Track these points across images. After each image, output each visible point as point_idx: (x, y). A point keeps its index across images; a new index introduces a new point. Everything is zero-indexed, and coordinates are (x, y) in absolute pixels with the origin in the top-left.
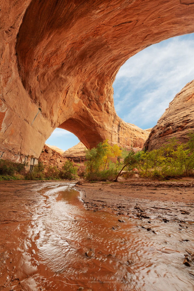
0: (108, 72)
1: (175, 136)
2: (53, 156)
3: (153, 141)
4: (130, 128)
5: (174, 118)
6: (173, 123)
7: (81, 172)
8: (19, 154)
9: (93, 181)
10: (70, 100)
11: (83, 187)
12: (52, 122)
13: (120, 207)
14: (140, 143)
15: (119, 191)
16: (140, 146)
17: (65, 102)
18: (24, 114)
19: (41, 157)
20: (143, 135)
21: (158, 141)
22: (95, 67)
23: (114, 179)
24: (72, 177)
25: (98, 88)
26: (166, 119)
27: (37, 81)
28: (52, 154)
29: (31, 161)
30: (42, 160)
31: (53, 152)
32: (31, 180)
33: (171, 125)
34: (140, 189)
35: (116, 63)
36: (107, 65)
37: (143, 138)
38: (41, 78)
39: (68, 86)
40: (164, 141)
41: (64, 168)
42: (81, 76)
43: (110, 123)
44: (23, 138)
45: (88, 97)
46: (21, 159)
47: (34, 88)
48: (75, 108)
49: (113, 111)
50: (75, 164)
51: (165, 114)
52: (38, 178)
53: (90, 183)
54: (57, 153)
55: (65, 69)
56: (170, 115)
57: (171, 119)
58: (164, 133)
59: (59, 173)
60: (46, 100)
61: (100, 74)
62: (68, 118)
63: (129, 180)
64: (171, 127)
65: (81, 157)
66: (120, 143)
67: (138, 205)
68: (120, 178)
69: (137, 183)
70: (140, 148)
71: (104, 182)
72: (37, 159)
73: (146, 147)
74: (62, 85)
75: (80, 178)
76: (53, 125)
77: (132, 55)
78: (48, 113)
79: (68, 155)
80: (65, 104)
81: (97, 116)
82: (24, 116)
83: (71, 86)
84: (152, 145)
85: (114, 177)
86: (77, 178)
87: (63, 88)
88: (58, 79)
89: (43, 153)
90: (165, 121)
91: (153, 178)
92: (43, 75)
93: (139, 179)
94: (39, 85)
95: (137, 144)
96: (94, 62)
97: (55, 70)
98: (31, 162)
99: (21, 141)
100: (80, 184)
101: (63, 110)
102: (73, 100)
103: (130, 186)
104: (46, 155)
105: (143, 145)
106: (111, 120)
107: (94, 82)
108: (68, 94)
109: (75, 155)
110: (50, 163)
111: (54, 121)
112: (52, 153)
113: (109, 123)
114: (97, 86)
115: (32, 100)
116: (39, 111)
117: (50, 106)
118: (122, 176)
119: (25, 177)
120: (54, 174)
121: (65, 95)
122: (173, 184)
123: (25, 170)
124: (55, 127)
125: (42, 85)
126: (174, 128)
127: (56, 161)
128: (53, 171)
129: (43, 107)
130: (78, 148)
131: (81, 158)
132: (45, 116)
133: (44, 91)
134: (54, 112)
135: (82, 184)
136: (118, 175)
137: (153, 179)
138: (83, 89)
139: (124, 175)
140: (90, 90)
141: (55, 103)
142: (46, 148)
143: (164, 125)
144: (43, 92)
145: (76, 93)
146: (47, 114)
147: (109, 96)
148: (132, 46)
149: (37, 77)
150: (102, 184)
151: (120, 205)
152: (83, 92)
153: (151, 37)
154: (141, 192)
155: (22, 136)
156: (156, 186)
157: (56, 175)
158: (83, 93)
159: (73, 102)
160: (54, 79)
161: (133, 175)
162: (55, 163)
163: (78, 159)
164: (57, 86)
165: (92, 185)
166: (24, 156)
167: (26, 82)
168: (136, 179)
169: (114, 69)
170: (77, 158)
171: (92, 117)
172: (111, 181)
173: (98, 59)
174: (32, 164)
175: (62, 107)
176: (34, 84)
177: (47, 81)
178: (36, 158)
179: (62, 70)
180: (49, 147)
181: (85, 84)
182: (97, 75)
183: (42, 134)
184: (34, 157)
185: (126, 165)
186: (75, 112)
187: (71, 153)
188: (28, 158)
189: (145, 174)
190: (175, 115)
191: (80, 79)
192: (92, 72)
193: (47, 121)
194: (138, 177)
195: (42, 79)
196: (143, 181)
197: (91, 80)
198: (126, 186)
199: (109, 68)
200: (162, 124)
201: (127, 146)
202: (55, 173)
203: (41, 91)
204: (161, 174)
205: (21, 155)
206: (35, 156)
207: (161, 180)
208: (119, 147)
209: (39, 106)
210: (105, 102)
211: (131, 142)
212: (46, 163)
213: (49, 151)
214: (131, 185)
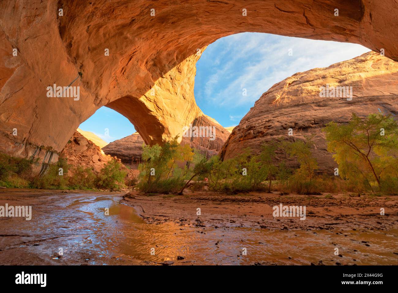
0: (192, 46)
1: (255, 142)
2: (87, 150)
3: (233, 144)
4: (209, 123)
5: (257, 120)
6: (255, 127)
7: (131, 179)
8: (25, 142)
9: (150, 194)
10: (133, 69)
11: (136, 201)
12: (97, 97)
13: (182, 220)
14: (218, 145)
15: (184, 205)
16: (217, 148)
17: (125, 71)
18: (50, 77)
19: (65, 150)
20: (223, 134)
21: (238, 146)
22: (177, 36)
23: (178, 192)
24: (114, 186)
25: (177, 62)
26: (249, 120)
27: (85, 32)
28: (86, 148)
29: (46, 156)
30: (66, 156)
31: (89, 143)
32: (41, 189)
33: (253, 129)
34: (205, 204)
35: (204, 39)
36: (193, 38)
37: (222, 139)
38: (94, 29)
39: (135, 51)
40: (243, 146)
41: (105, 171)
42: (157, 41)
43: (185, 113)
44: (38, 116)
45: (160, 71)
46: (26, 151)
47: (78, 42)
48: (139, 83)
49: (191, 97)
50: (123, 166)
51: (249, 114)
52: (55, 186)
53: (147, 196)
54: (96, 146)
55: (135, 27)
56: (254, 116)
57: (254, 122)
58: (244, 137)
59: (95, 179)
60: (95, 62)
61: (182, 45)
62: (125, 94)
63: (196, 193)
64: (252, 131)
65: (135, 155)
66: (194, 142)
67: (199, 218)
68: (187, 191)
69: (204, 197)
70: (217, 151)
71: (166, 195)
72: (58, 154)
73: (224, 151)
74: (126, 47)
75: (128, 188)
76: (98, 101)
77: (223, 35)
78: (93, 82)
79: (112, 151)
80: (123, 73)
81: (168, 100)
82: (49, 81)
83: (139, 51)
84: (230, 149)
85: (179, 189)
86: (123, 188)
87: (126, 52)
88: (122, 37)
89: (70, 144)
90: (248, 122)
91: (222, 191)
92: (99, 27)
93: (208, 193)
94: (87, 39)
95: (214, 145)
96: (176, 30)
97: (120, 25)
98: (45, 158)
99: (33, 120)
100: (131, 197)
101: (118, 81)
102: (138, 70)
103: (196, 201)
104: (74, 147)
105: (221, 147)
106: (187, 108)
107: (172, 54)
108: (131, 61)
109: (125, 152)
110: (80, 162)
111: (101, 96)
112: (87, 145)
113: (183, 113)
114: (176, 60)
115: (69, 58)
116: (79, 76)
117: (98, 72)
118: (189, 188)
119: (30, 182)
120: (85, 180)
121: (127, 61)
122: (237, 199)
123: (32, 171)
124: (100, 105)
125: (92, 40)
126: (255, 133)
127: (91, 159)
128: (83, 176)
129: (86, 71)
130: (131, 142)
131: (133, 157)
132: (86, 86)
133: (95, 49)
134: (104, 82)
135: (136, 198)
136: (184, 186)
137: (222, 193)
138: (156, 58)
139: (192, 186)
140: (164, 62)
141: (108, 70)
142: (76, 136)
143: (246, 127)
144: (91, 50)
145: (145, 63)
146: (91, 84)
147: (189, 77)
148: (225, 27)
149: (88, 26)
150: (163, 197)
151: (183, 219)
152: (154, 63)
153: (246, 25)
154: (205, 207)
155: (37, 113)
156: (222, 201)
157: (88, 182)
158: (155, 65)
159: (138, 74)
160: (114, 36)
161: (201, 187)
162: (89, 163)
163: (128, 158)
164: (117, 47)
165: (149, 198)
166: (34, 146)
167: (67, 29)
168: (204, 193)
169: (201, 44)
170: (127, 156)
171: (162, 100)
172: (175, 194)
173: (183, 28)
174: (47, 162)
175: (119, 78)
176: (79, 35)
177: (102, 36)
178: (56, 152)
179: (131, 28)
180: (82, 135)
181: (159, 53)
182: (177, 46)
183: (75, 113)
184: (53, 150)
185: (196, 174)
186: (136, 88)
187: (118, 148)
188: (40, 150)
189: (214, 187)
190: (259, 118)
191: (153, 46)
192: (172, 41)
193: (89, 94)
194: (207, 190)
195: (94, 31)
196: (211, 195)
197: (169, 49)
198: (191, 200)
199: (194, 41)
200: (245, 126)
201: (202, 147)
202: (87, 179)
203: (89, 48)
204: (230, 187)
205: (27, 144)
206: (55, 147)
207: (229, 194)
208: (191, 148)
209: (80, 68)
210: (183, 83)
211: (207, 141)
212: (72, 160)
213: (82, 141)
214: (197, 199)
